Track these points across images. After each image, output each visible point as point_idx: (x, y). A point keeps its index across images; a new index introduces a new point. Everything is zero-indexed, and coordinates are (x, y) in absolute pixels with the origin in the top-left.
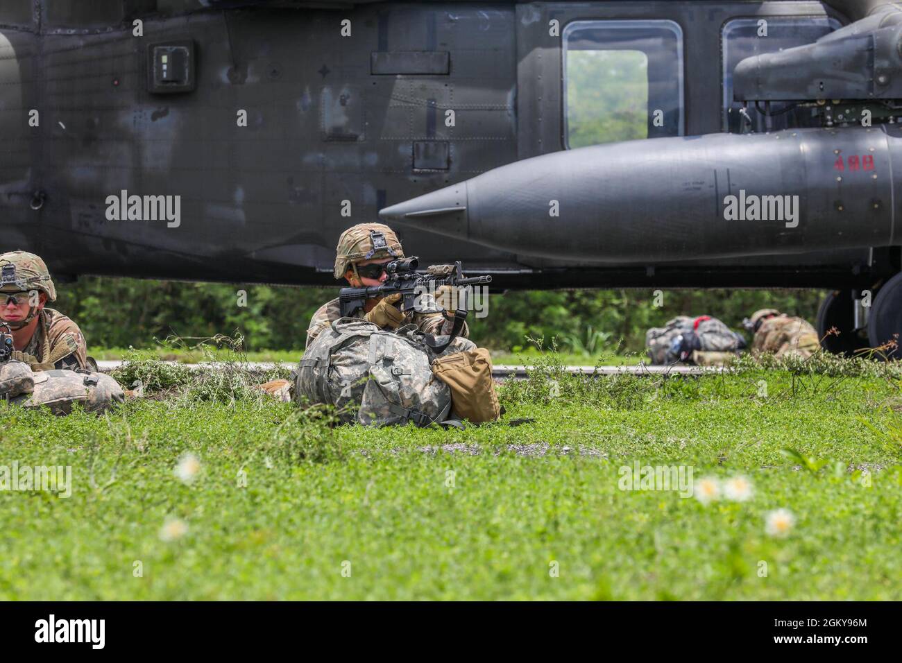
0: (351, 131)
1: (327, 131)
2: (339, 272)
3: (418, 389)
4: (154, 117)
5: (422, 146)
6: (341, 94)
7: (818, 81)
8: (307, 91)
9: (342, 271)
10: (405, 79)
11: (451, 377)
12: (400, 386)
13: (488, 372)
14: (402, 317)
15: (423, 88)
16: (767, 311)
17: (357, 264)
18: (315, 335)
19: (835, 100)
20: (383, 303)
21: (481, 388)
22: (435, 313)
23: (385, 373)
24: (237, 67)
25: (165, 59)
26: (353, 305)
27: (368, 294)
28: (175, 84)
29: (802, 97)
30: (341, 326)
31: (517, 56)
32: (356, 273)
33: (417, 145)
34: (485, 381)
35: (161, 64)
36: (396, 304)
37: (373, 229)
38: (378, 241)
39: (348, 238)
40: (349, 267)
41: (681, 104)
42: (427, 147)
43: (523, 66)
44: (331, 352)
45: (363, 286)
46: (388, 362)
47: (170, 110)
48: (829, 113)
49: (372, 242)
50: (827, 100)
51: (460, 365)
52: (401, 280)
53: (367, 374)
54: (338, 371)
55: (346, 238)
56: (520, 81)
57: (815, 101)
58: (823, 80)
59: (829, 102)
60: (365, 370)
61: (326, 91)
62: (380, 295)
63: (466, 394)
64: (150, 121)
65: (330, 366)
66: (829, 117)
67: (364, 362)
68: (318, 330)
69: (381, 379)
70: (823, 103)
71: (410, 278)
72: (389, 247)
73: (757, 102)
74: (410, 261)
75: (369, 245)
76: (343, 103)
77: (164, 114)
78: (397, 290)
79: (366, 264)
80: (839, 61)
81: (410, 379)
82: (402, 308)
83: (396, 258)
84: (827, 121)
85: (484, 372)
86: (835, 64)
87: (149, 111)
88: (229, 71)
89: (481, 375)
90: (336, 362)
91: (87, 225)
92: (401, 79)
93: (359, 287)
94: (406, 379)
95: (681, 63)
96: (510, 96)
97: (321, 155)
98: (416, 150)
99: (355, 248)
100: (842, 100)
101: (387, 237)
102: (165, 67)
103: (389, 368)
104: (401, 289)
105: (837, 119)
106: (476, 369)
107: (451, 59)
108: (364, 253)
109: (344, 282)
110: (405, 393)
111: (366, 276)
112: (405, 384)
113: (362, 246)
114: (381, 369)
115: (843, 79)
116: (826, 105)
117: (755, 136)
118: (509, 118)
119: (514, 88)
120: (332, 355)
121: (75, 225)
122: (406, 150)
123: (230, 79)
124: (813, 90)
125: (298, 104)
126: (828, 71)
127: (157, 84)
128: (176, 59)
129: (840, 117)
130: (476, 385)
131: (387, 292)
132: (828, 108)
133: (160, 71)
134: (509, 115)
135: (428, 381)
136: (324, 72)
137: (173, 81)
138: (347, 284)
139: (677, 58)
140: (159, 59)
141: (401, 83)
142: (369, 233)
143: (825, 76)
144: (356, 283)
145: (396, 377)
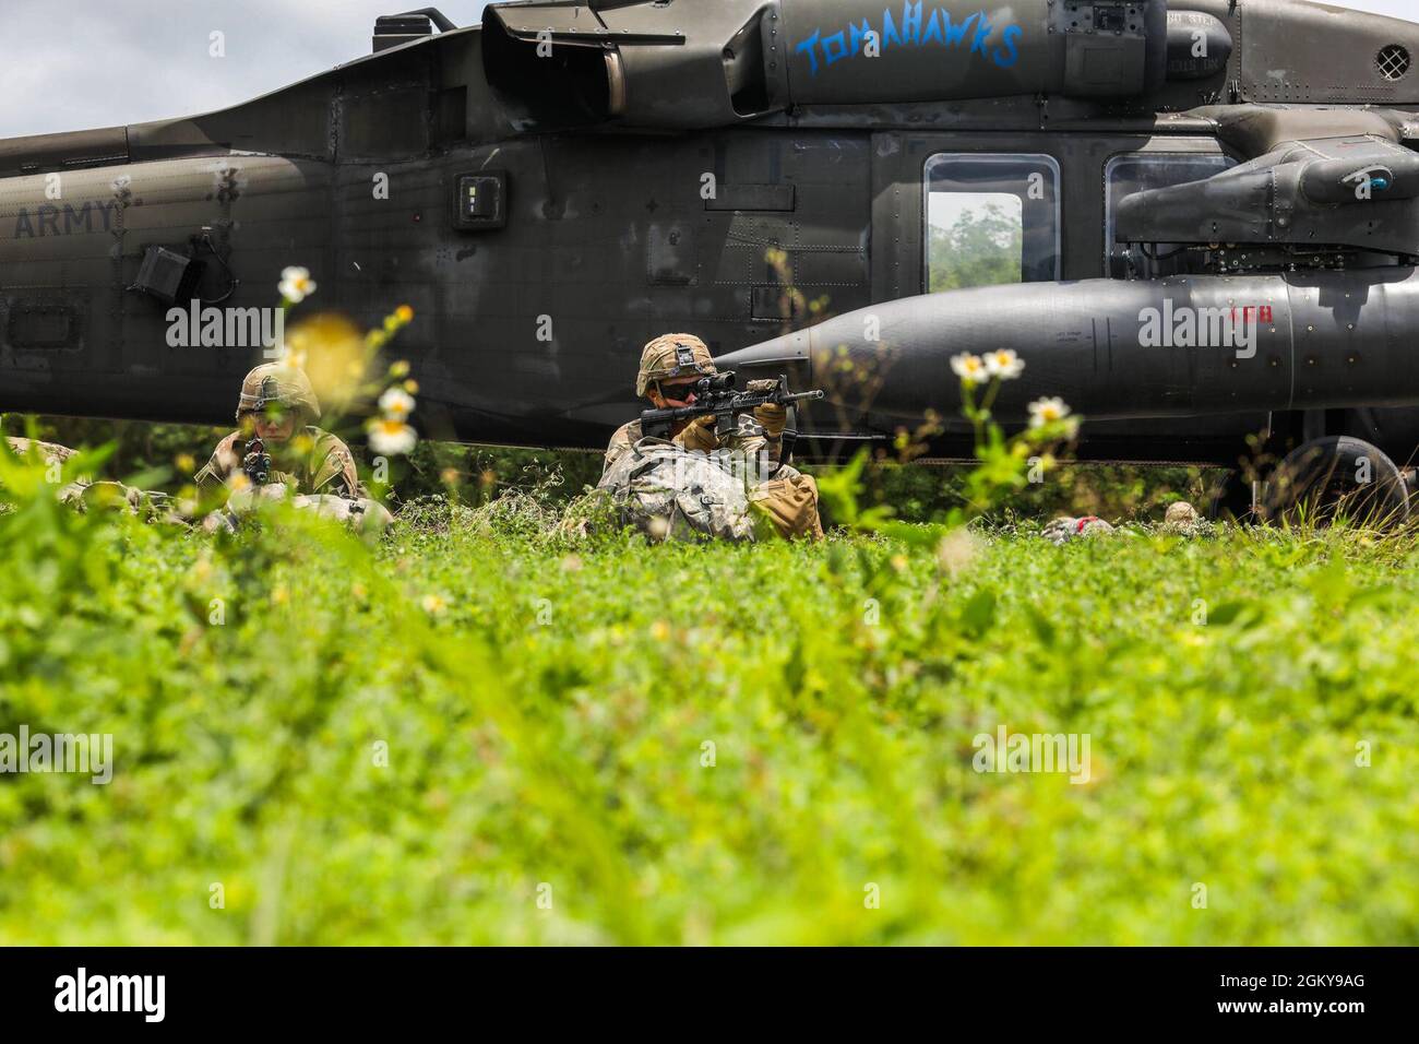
0: (681, 274)
1: (654, 273)
2: (640, 390)
3: (731, 520)
4: (460, 257)
5: (762, 291)
6: (671, 231)
7: (1211, 221)
8: (633, 228)
9: (643, 389)
10: (744, 215)
11: (769, 507)
12: (710, 516)
13: (812, 502)
14: (716, 442)
15: (764, 227)
17: (660, 382)
18: (614, 460)
19: (1230, 243)
20: (693, 425)
21: (805, 521)
22: (754, 436)
23: (693, 502)
24: (554, 201)
25: (472, 191)
26: (658, 429)
27: (676, 416)
28: (483, 220)
29: (1191, 238)
30: (644, 448)
31: (871, 193)
32: (659, 392)
33: (757, 291)
34: (809, 512)
35: (468, 196)
36: (710, 427)
37: (680, 342)
38: (686, 356)
39: (651, 351)
40: (651, 386)
41: (1058, 251)
42: (767, 292)
43: (878, 203)
44: (631, 477)
45: (669, 407)
46: (697, 490)
47: (478, 249)
48: (1222, 258)
49: (677, 358)
50: (1220, 243)
51: (780, 494)
52: (716, 399)
53: (672, 503)
54: (639, 499)
55: (649, 352)
56: (874, 221)
57: (1207, 244)
58: (1218, 221)
59: (1223, 245)
60: (670, 498)
61: (653, 227)
62: (689, 416)
63: (786, 527)
64: (454, 260)
65: (631, 493)
66: (1223, 263)
67: (669, 489)
68: (618, 454)
69: (688, 508)
70: (1217, 246)
71: (725, 397)
72: (697, 363)
73: (1142, 244)
74: (726, 376)
75: (674, 360)
76: (673, 242)
77: (472, 253)
78: (710, 411)
79: (671, 383)
80: (1235, 200)
81: (722, 509)
82: (716, 431)
83: (707, 375)
84: (1221, 266)
85: (808, 502)
86: (1229, 203)
87: (453, 251)
88: (545, 205)
89: (804, 506)
90: (637, 488)
92: (740, 215)
93: (664, 409)
94: (717, 509)
95: (1058, 204)
96: (863, 237)
97: (647, 301)
98: (755, 296)
99: (658, 364)
100: (1237, 244)
101: (695, 351)
102: (473, 200)
103: (698, 496)
104: (716, 409)
105: (1232, 265)
106: (798, 499)
107: (797, 194)
108: (668, 370)
109: (646, 402)
110: (716, 525)
111: (671, 398)
112: (717, 514)
113: (666, 361)
114: (689, 497)
115: (1239, 219)
116: (1219, 249)
117: (1140, 283)
118: (861, 260)
119: (868, 226)
120: (633, 481)
122: (744, 297)
123: (545, 214)
124: (1206, 231)
125: (622, 242)
126: (1222, 210)
127: (463, 218)
128: (486, 192)
129: (1235, 262)
130: (798, 517)
131: (697, 414)
132: (1222, 253)
133: (467, 204)
134: (862, 258)
135: (743, 512)
136: (652, 206)
137: (479, 216)
138: (651, 406)
139: (1054, 201)
140: (466, 192)
141: (739, 220)
142: (675, 347)
143: (1219, 216)
144: (661, 404)
145: (706, 506)
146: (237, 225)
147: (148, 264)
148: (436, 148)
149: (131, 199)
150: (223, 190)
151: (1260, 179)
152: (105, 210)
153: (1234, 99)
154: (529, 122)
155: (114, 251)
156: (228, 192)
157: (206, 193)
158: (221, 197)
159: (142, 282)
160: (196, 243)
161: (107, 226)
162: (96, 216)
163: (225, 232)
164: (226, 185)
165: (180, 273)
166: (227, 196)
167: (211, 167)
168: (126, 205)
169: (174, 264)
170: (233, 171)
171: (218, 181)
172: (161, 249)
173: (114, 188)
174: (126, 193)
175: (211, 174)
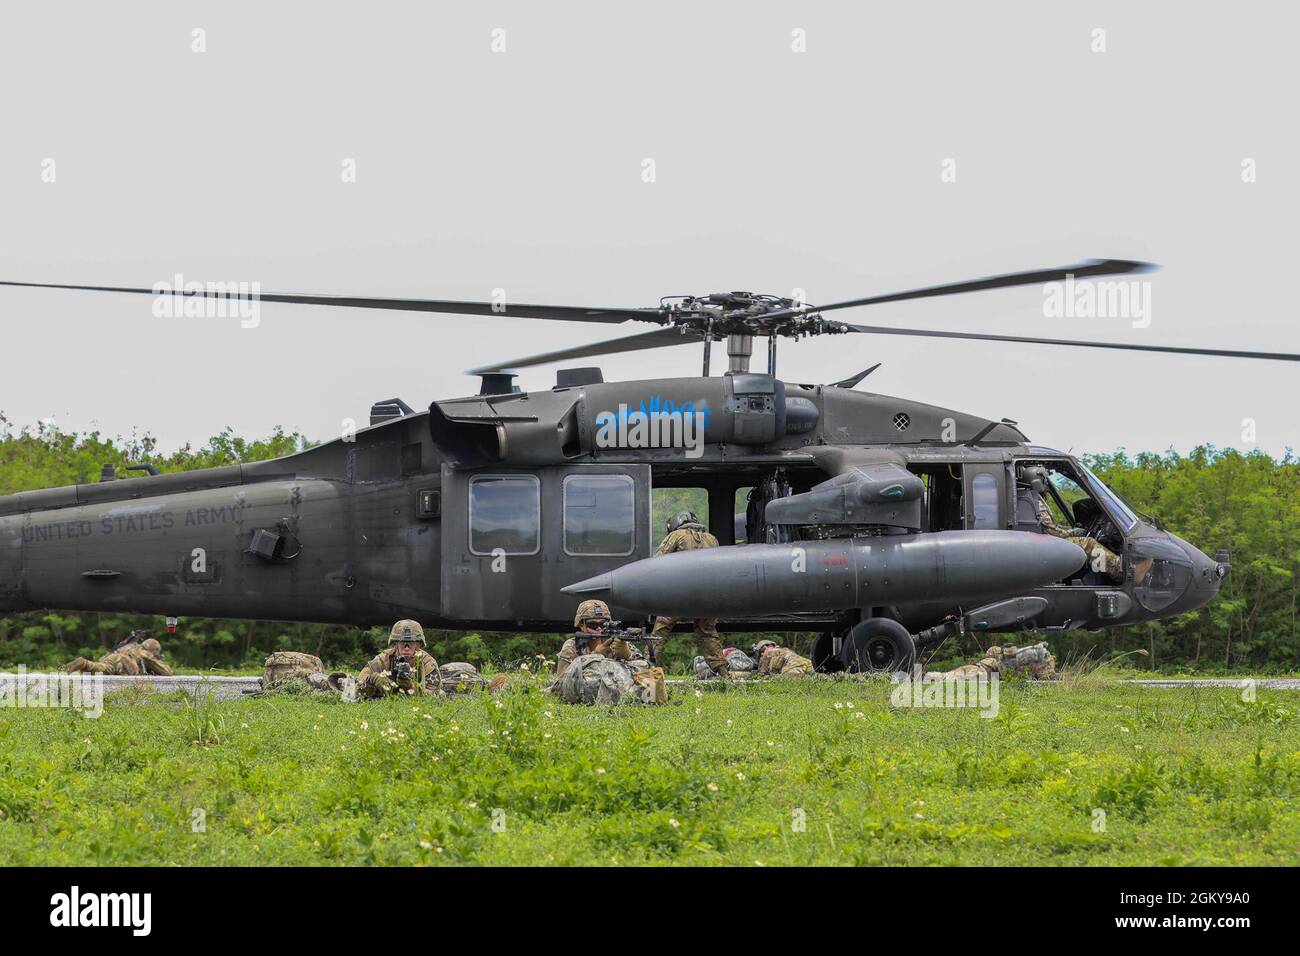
4: (420, 532)
7: (814, 513)
9: (578, 623)
16: (769, 642)
17: (586, 620)
25: (427, 498)
28: (433, 513)
29: (804, 522)
32: (586, 625)
35: (424, 501)
38: (598, 609)
39: (583, 606)
45: (590, 633)
46: (611, 675)
47: (430, 529)
49: (595, 609)
52: (611, 633)
53: (600, 681)
54: (585, 679)
57: (812, 525)
58: (817, 513)
59: (820, 525)
60: (599, 679)
64: (417, 534)
66: (820, 534)
67: (598, 674)
69: (608, 683)
72: (603, 613)
73: (779, 525)
75: (593, 611)
77: (426, 530)
79: (591, 621)
83: (606, 619)
84: (819, 536)
87: (417, 529)
89: (659, 681)
90: (584, 675)
91: (379, 596)
99: (586, 613)
101: (602, 607)
102: (426, 503)
103: (611, 678)
105: (825, 535)
106: (656, 678)
108: (590, 616)
113: (589, 611)
114: (607, 678)
115: (827, 512)
116: (818, 527)
120: (582, 671)
121: (372, 596)
124: (811, 519)
127: (421, 512)
128: (434, 499)
129: (827, 534)
132: (820, 529)
133: (424, 505)
135: (631, 684)
137: (431, 511)
140: (423, 499)
142: (594, 605)
143: (817, 511)
144: (586, 631)
145: (616, 682)
146: (301, 518)
147: (257, 538)
148: (405, 476)
149: (245, 505)
150: (293, 499)
151: (838, 492)
152: (232, 510)
153: (821, 443)
154: (456, 462)
155: (237, 531)
156: (296, 501)
157: (284, 500)
158: (292, 503)
159: (254, 548)
160: (280, 527)
161: (233, 518)
162: (228, 514)
163: (295, 521)
164: (295, 496)
165: (274, 543)
166: (295, 502)
167: (287, 487)
168: (243, 507)
169: (271, 539)
170: (298, 488)
171: (291, 494)
172: (263, 531)
173: (236, 498)
174: (243, 501)
175: (287, 490)
